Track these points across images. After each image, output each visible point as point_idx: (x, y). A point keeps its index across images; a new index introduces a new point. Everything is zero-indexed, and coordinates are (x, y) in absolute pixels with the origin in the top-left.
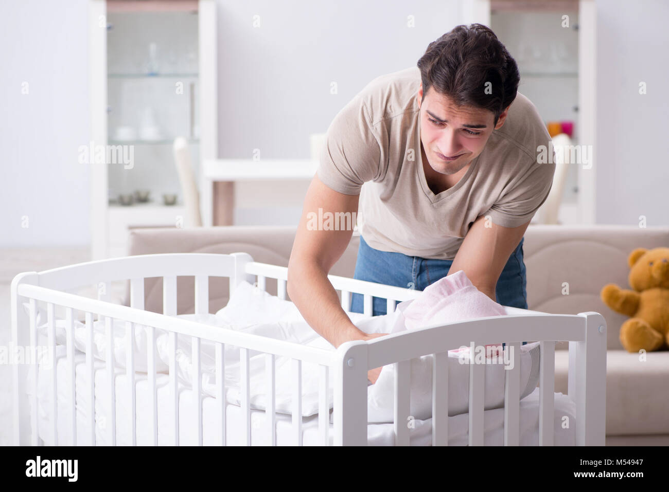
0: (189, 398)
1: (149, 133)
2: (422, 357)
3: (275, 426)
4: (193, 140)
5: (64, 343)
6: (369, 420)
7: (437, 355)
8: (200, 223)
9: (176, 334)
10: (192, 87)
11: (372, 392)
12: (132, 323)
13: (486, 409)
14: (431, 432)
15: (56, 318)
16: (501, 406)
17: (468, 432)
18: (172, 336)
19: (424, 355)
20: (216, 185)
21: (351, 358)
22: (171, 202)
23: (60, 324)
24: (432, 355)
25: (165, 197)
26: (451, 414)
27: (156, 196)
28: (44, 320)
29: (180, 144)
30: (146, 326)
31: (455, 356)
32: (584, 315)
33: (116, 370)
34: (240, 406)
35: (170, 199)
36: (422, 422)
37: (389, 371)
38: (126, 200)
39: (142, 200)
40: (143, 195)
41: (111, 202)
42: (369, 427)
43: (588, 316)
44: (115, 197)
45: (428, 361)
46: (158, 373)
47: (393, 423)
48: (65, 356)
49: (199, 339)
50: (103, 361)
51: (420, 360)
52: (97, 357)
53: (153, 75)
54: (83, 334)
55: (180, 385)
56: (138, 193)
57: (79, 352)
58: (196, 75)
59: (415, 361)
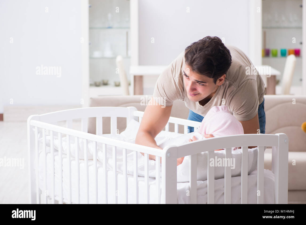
0: (102, 171)
1: (108, 54)
2: (203, 153)
3: (137, 183)
4: (127, 57)
5: (49, 146)
6: (178, 181)
7: (209, 152)
8: (128, 94)
9: (96, 142)
10: (127, 34)
11: (180, 168)
12: (78, 137)
13: (232, 176)
14: (207, 186)
15: (46, 135)
16: (239, 175)
17: (224, 187)
18: (95, 143)
19: (203, 152)
20: (135, 77)
21: (169, 153)
22: (118, 85)
23: (48, 138)
24: (207, 152)
25: (115, 83)
26: (216, 178)
27: (111, 82)
28: (41, 136)
29: (119, 59)
30: (83, 139)
31: (218, 152)
32: (278, 134)
33: (71, 159)
34: (123, 174)
35: (117, 84)
36: (203, 182)
37: (187, 159)
38: (98, 84)
39: (105, 84)
40: (105, 82)
41: (91, 85)
42: (178, 184)
43: (280, 135)
44: (93, 83)
45: (205, 154)
46: (89, 160)
47: (189, 182)
48: (50, 152)
49: (106, 144)
50: (66, 154)
51: (201, 154)
52: (63, 152)
53: (110, 28)
54: (57, 142)
55: (98, 165)
56: (103, 81)
57: (56, 150)
58: (129, 28)
59: (199, 155)
